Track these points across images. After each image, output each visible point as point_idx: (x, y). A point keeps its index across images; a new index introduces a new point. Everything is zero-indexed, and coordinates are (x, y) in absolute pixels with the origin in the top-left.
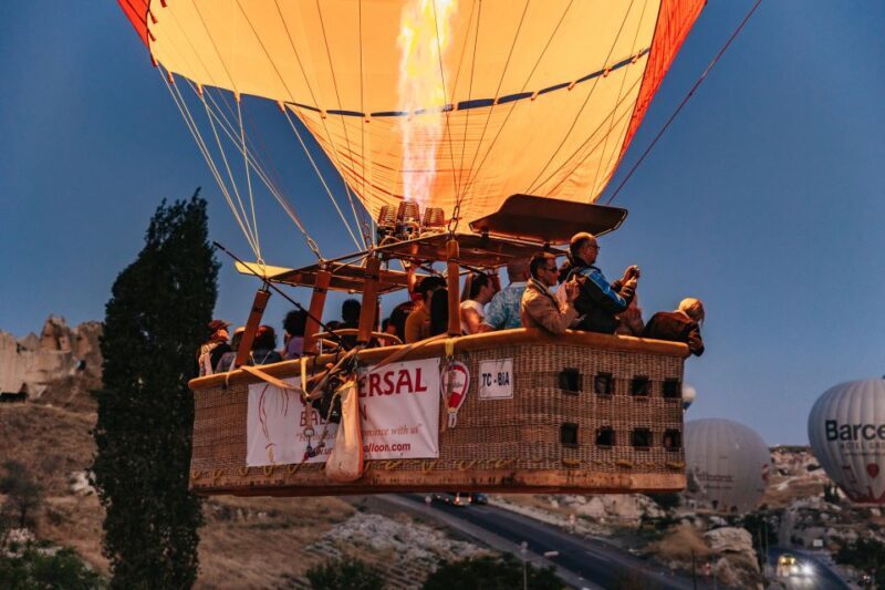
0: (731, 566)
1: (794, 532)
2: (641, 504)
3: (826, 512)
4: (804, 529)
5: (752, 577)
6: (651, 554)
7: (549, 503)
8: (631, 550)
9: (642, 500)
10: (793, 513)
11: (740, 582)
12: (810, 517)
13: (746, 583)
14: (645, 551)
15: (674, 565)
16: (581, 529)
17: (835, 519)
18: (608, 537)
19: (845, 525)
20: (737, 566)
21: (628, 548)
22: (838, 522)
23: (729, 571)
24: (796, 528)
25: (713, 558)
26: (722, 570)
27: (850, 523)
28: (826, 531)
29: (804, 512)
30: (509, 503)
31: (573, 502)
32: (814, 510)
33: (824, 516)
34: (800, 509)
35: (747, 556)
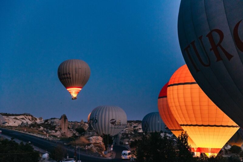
0: (94, 147)
1: (121, 140)
2: (73, 133)
3: (130, 134)
4: (123, 139)
5: (100, 150)
6: (71, 144)
7: (43, 132)
8: (65, 144)
9: (74, 132)
10: (121, 135)
11: (97, 151)
12: (125, 136)
13: (98, 151)
14: (69, 144)
15: (77, 147)
16: (51, 139)
17: (132, 136)
18: (59, 141)
19: (135, 138)
20: (96, 146)
21: (64, 143)
22: (133, 137)
23: (93, 148)
24: (121, 139)
25: (89, 144)
26: (91, 148)
27: (137, 137)
28: (130, 140)
29: (124, 134)
30: (30, 133)
31: (51, 132)
32: (126, 134)
33: (129, 135)
34: (122, 134)
35: (101, 144)
